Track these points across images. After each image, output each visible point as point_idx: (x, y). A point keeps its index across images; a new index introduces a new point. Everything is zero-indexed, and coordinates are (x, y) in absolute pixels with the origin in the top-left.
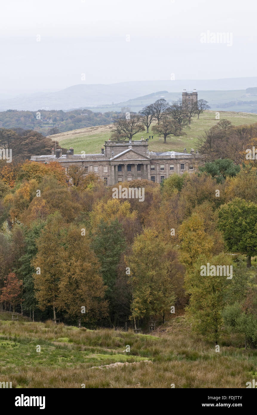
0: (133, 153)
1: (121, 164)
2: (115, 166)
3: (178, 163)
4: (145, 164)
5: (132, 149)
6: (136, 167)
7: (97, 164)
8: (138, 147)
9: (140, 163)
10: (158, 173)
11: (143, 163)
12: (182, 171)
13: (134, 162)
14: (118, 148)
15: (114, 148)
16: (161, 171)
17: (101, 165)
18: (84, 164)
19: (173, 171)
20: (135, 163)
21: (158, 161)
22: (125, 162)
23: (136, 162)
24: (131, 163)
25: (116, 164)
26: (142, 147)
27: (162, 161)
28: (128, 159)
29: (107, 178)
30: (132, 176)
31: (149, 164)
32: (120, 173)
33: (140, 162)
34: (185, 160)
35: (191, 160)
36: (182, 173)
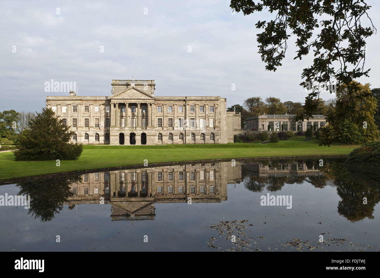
0: (135, 91)
1: (121, 102)
2: (115, 105)
3: (188, 104)
4: (149, 103)
5: (134, 87)
6: (139, 106)
7: (98, 103)
8: (143, 87)
9: (143, 102)
10: (165, 115)
11: (146, 102)
12: (192, 113)
13: (136, 100)
14: (121, 86)
15: (117, 87)
16: (169, 113)
17: (102, 104)
18: (83, 103)
19: (181, 113)
20: (137, 102)
21: (166, 102)
22: (126, 100)
23: (139, 100)
24: (133, 101)
25: (115, 102)
26: (148, 86)
27: (170, 102)
28: (129, 97)
29: (109, 119)
30: (136, 118)
31: (153, 103)
32: (123, 114)
33: (143, 100)
34: (195, 102)
35: (201, 102)
36: (192, 115)
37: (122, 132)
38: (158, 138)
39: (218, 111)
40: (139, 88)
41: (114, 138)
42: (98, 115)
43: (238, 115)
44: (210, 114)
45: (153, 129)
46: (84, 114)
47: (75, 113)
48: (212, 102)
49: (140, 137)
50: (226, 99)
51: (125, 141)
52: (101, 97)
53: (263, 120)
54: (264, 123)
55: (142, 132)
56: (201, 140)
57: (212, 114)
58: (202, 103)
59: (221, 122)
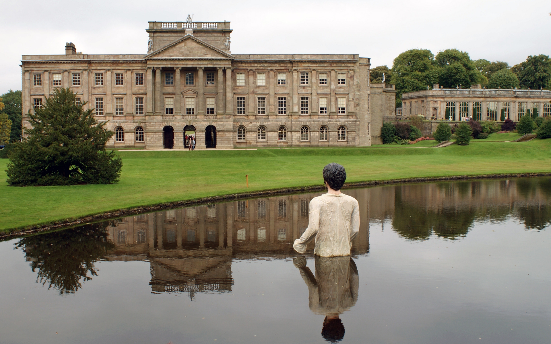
0: (194, 44)
1: (166, 66)
2: (154, 72)
3: (295, 70)
4: (220, 68)
5: (192, 35)
6: (201, 73)
7: (120, 68)
8: (209, 35)
9: (209, 66)
10: (252, 90)
11: (216, 66)
12: (304, 87)
13: (196, 62)
14: (165, 35)
15: (158, 36)
16: (259, 87)
17: (129, 70)
18: (93, 68)
19: (283, 87)
20: (198, 66)
21: (253, 65)
22: (177, 62)
23: (201, 62)
24: (190, 65)
25: (156, 66)
26: (219, 35)
27: (262, 65)
28: (183, 55)
29: (142, 98)
30: (195, 96)
31: (229, 68)
32: (169, 89)
33: (209, 62)
34: (310, 65)
35: (322, 65)
36: (304, 91)
37: (170, 124)
38: (239, 136)
39: (355, 84)
40: (200, 38)
41: (154, 136)
42: (122, 90)
43: (389, 89)
44: (339, 90)
45: (229, 118)
46: (94, 88)
47: (77, 87)
48: (343, 65)
49: (204, 133)
50: (369, 59)
51: (175, 142)
52: (126, 56)
53: (435, 99)
54: (437, 105)
55: (208, 124)
56: (320, 139)
57: (343, 90)
58: (323, 68)
59: (361, 105)
